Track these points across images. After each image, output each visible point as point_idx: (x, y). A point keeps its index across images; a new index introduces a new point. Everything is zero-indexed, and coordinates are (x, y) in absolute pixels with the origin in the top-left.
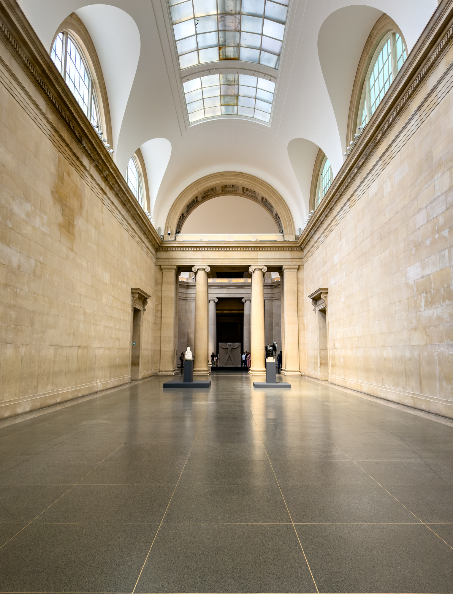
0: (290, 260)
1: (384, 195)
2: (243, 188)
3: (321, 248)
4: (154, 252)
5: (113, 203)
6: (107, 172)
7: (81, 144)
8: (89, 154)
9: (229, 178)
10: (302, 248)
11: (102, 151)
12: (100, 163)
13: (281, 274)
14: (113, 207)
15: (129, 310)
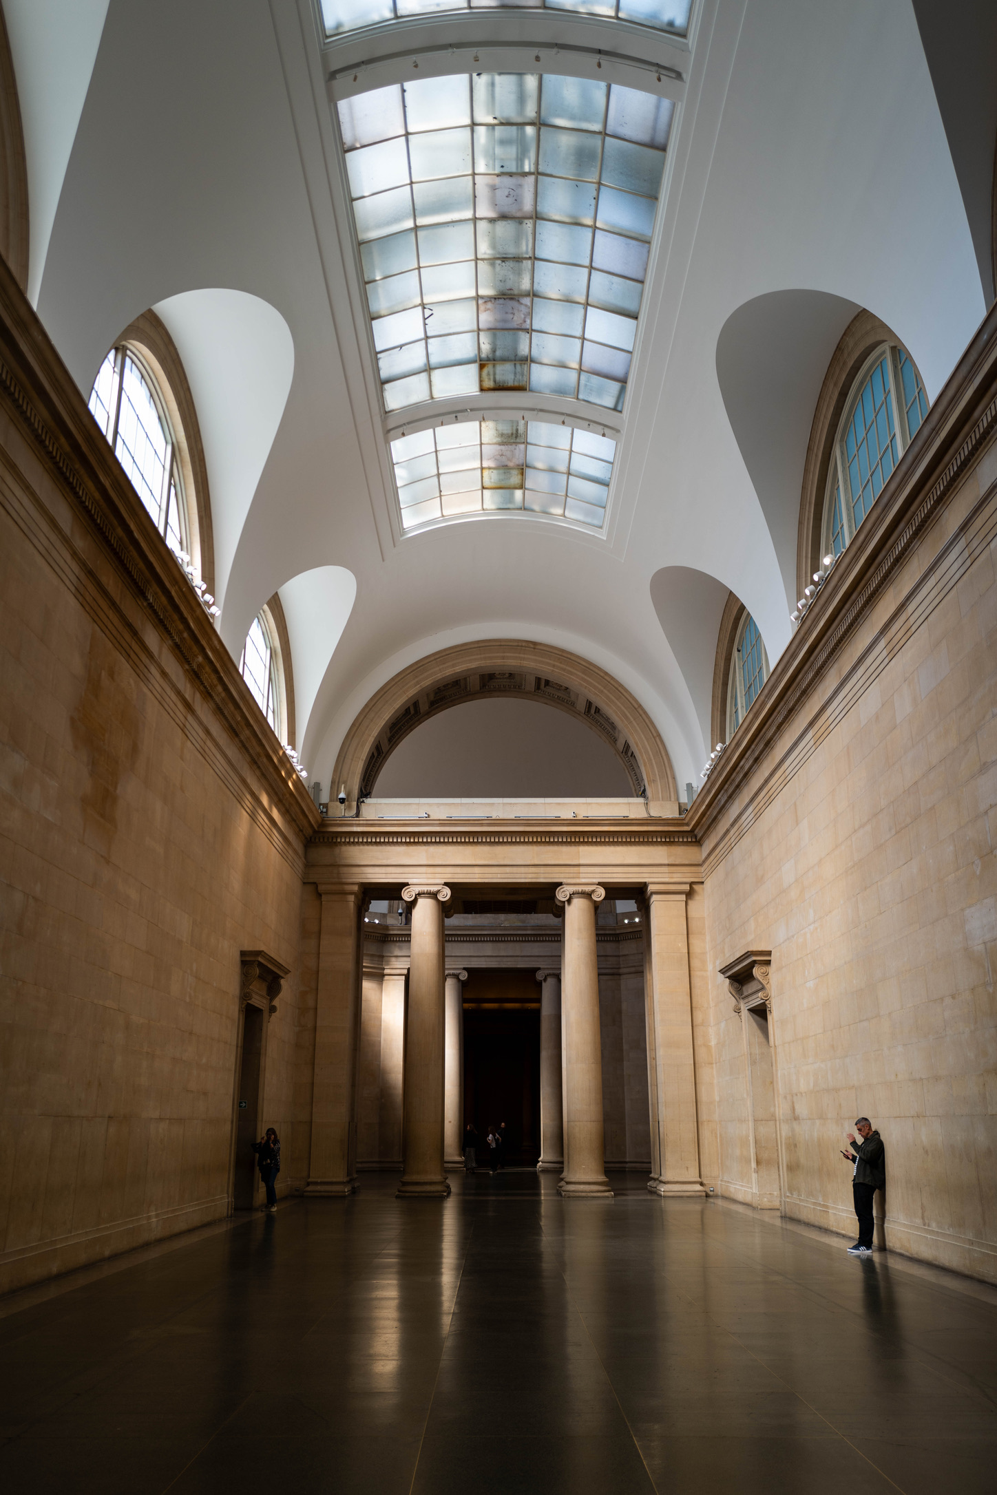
0: (665, 869)
1: (898, 723)
2: (538, 680)
3: (746, 840)
4: (301, 848)
5: (208, 732)
6: (200, 659)
7: (146, 599)
8: (161, 621)
9: (501, 655)
10: (698, 838)
11: (192, 610)
12: (184, 638)
13: (644, 907)
14: (209, 743)
15: (234, 1010)
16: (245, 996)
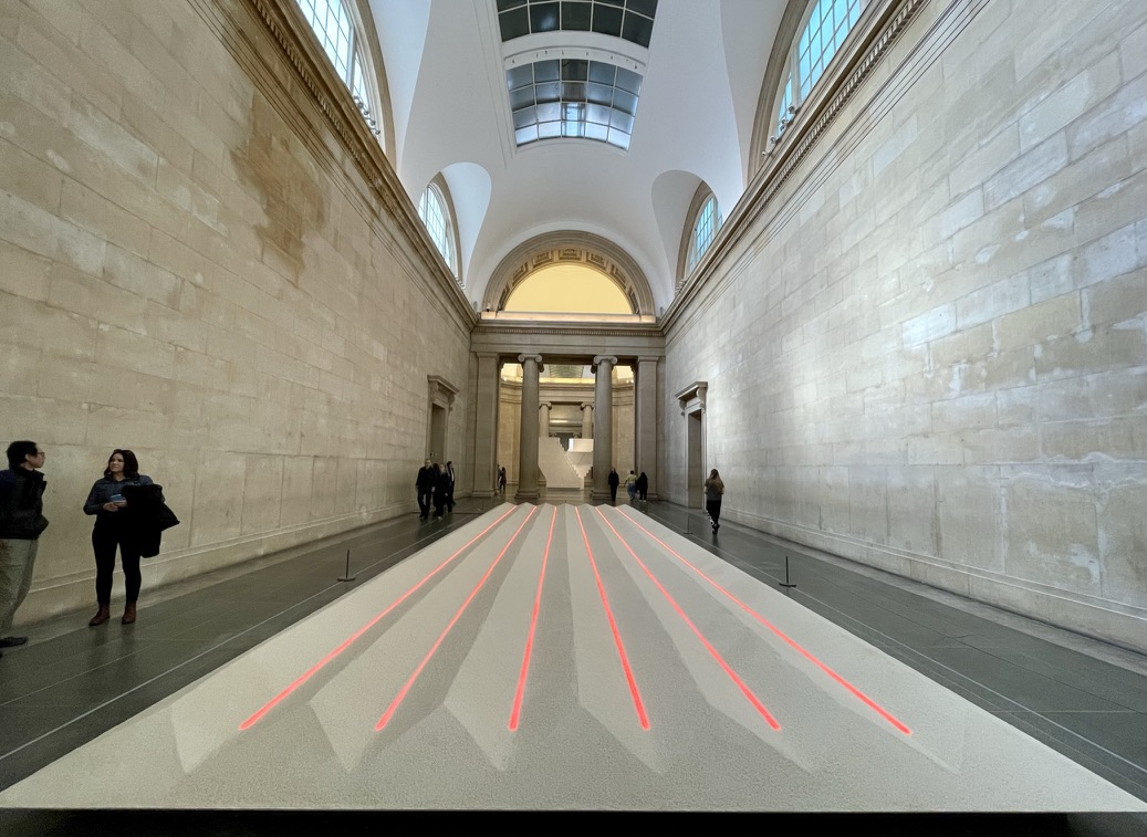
0: (647, 350)
1: (841, 206)
2: (588, 254)
4: (467, 334)
7: (319, 103)
10: (665, 334)
11: (364, 134)
12: (363, 158)
13: (635, 368)
15: (425, 406)
16: (431, 399)
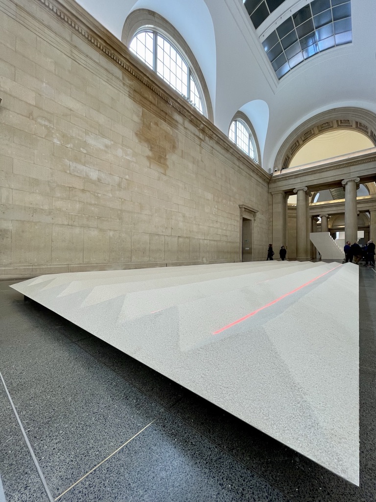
2: (338, 121)
4: (266, 184)
11: (190, 108)
12: (191, 118)
14: (214, 151)
15: (238, 218)
16: (241, 215)
